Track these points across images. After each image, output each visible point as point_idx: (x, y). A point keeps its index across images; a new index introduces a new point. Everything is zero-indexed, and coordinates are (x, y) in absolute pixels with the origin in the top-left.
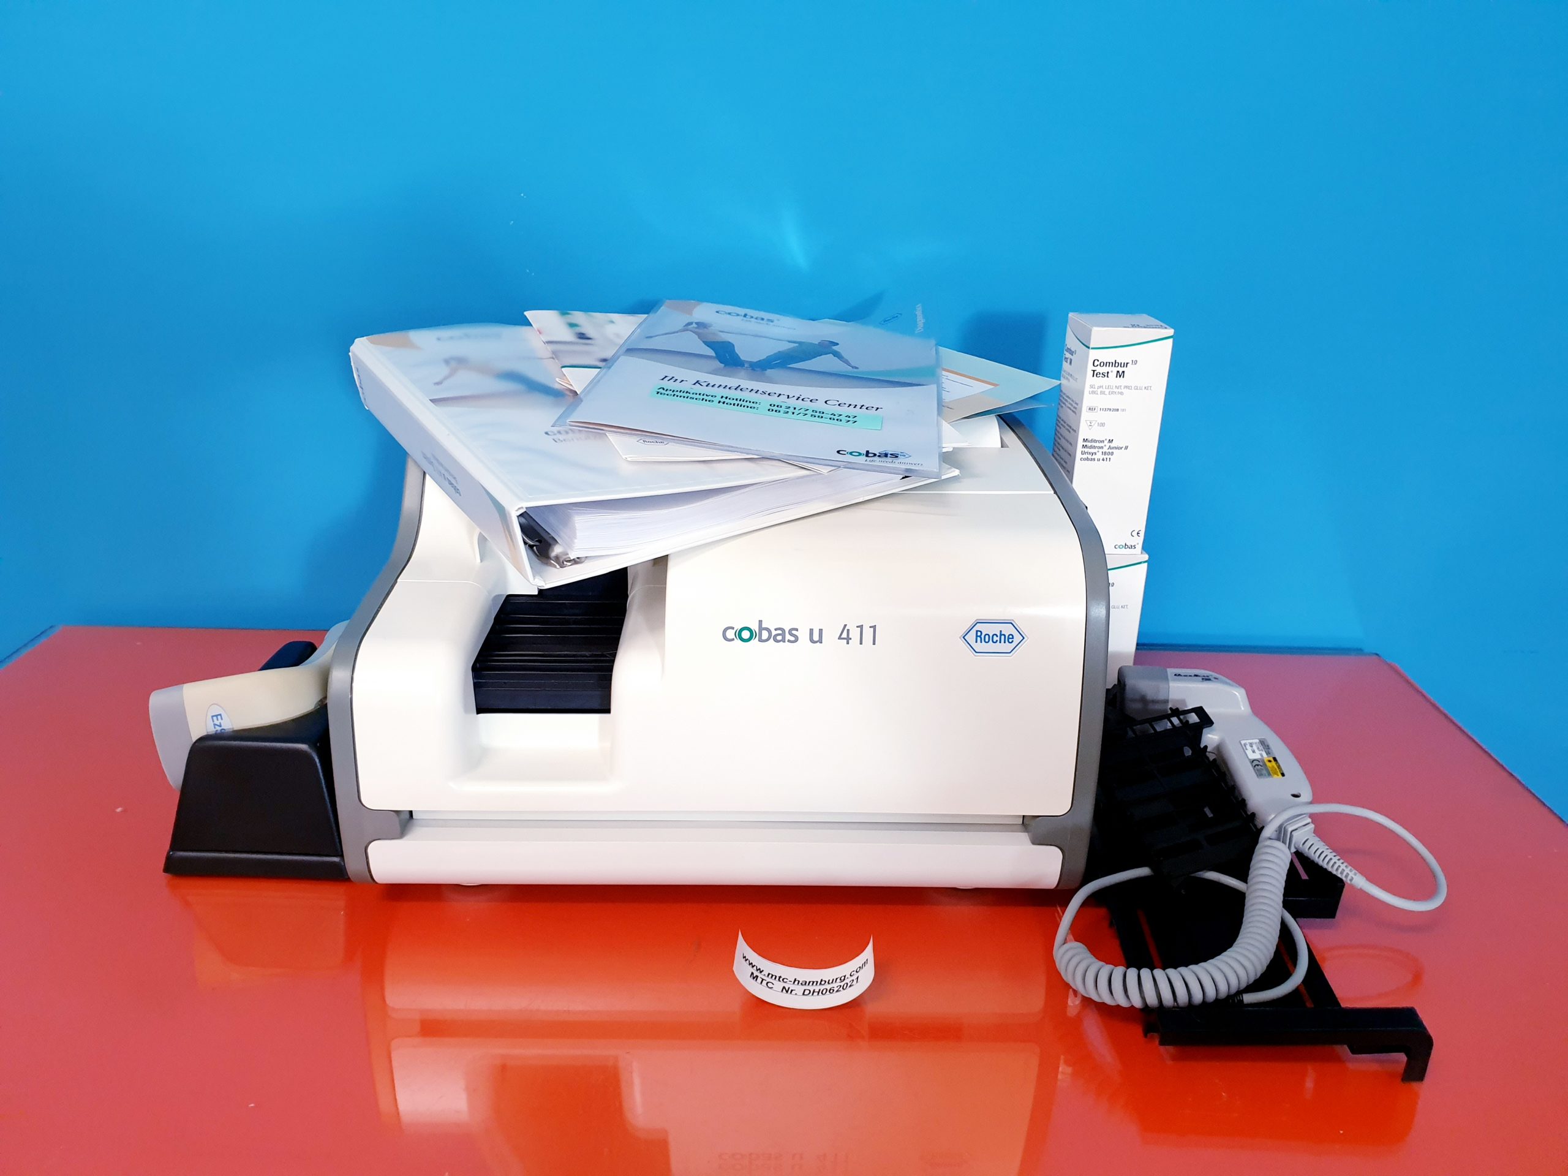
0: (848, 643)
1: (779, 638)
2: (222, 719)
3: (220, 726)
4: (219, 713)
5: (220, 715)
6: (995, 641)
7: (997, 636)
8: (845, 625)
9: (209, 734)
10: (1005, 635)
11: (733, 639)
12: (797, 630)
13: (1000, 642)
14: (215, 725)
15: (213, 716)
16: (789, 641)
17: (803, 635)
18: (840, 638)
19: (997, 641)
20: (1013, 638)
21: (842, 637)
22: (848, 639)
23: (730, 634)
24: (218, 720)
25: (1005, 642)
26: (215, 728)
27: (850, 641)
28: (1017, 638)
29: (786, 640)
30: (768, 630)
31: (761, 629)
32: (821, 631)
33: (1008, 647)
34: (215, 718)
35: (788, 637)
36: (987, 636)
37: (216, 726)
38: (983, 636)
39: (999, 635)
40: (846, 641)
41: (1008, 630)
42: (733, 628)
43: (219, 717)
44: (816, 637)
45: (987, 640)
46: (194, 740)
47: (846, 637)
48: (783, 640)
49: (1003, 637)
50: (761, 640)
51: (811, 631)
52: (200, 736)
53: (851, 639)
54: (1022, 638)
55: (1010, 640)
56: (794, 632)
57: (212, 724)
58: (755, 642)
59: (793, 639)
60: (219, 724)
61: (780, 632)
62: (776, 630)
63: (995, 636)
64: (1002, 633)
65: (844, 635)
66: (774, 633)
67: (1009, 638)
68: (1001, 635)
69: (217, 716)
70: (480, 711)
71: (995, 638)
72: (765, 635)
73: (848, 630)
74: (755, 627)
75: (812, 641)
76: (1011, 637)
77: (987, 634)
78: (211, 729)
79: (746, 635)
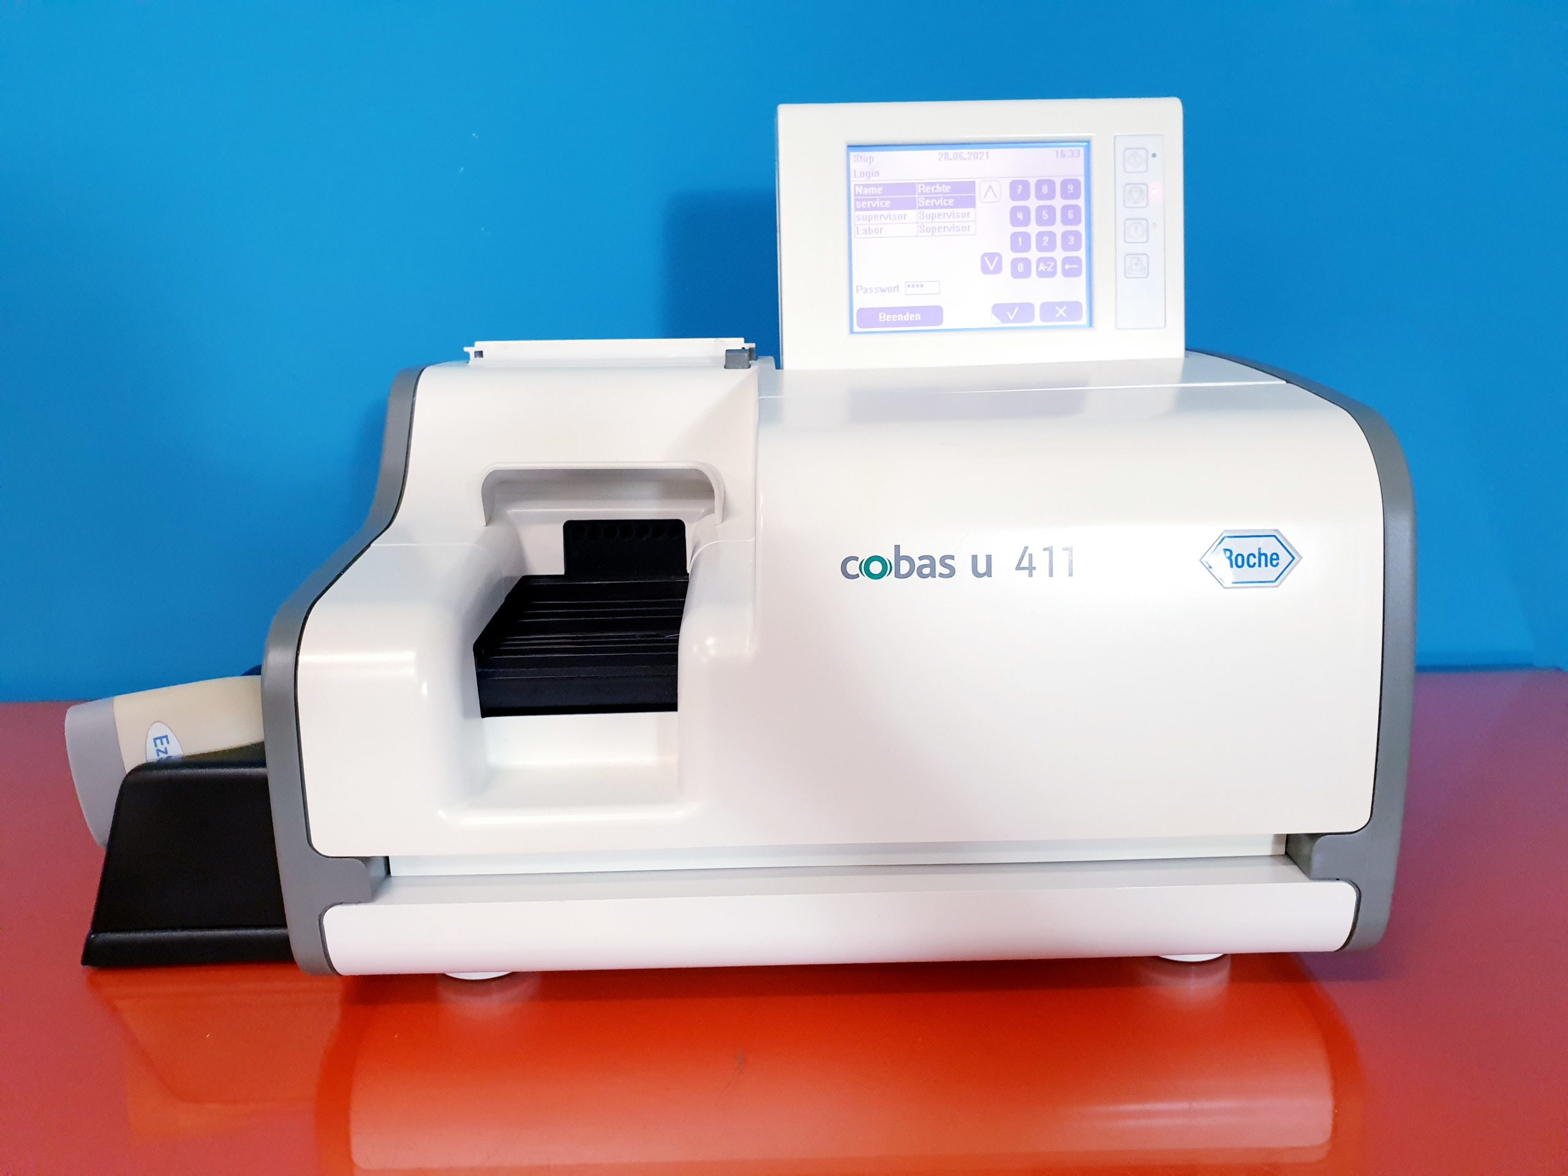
0: (1031, 575)
1: (926, 571)
2: (168, 743)
3: (166, 752)
4: (165, 735)
5: (166, 737)
6: (1251, 564)
7: (1255, 557)
8: (1026, 548)
9: (149, 762)
10: (1265, 555)
11: (857, 576)
12: (952, 557)
13: (1260, 566)
14: (158, 751)
15: (155, 739)
16: (941, 575)
17: (962, 565)
18: (1018, 568)
19: (1255, 564)
20: (1278, 558)
21: (1022, 566)
22: (1031, 569)
23: (853, 568)
24: (162, 744)
25: (1266, 566)
26: (158, 755)
27: (1033, 571)
28: (1285, 558)
29: (937, 574)
30: (909, 559)
31: (898, 558)
32: (989, 558)
33: (1271, 572)
34: (158, 742)
35: (939, 569)
36: (1240, 558)
37: (160, 753)
38: (1233, 558)
39: (1257, 555)
40: (1027, 572)
41: (1270, 547)
42: (856, 559)
43: (164, 740)
44: (982, 568)
45: (1240, 564)
46: (128, 771)
47: (1027, 566)
48: (932, 574)
49: (1263, 558)
50: (898, 575)
51: (975, 558)
52: (137, 765)
53: (1035, 568)
54: (1291, 559)
55: (1274, 562)
56: (948, 561)
57: (155, 749)
58: (890, 579)
59: (946, 571)
60: (163, 750)
61: (927, 562)
62: (921, 558)
63: (1251, 557)
64: (1262, 552)
65: (1025, 563)
66: (918, 563)
67: (1272, 559)
68: (1260, 554)
69: (161, 738)
70: (485, 714)
71: (1252, 560)
72: (905, 567)
73: (1031, 555)
74: (890, 556)
75: (977, 574)
76: (1275, 557)
77: (1238, 555)
78: (152, 757)
79: (875, 567)
